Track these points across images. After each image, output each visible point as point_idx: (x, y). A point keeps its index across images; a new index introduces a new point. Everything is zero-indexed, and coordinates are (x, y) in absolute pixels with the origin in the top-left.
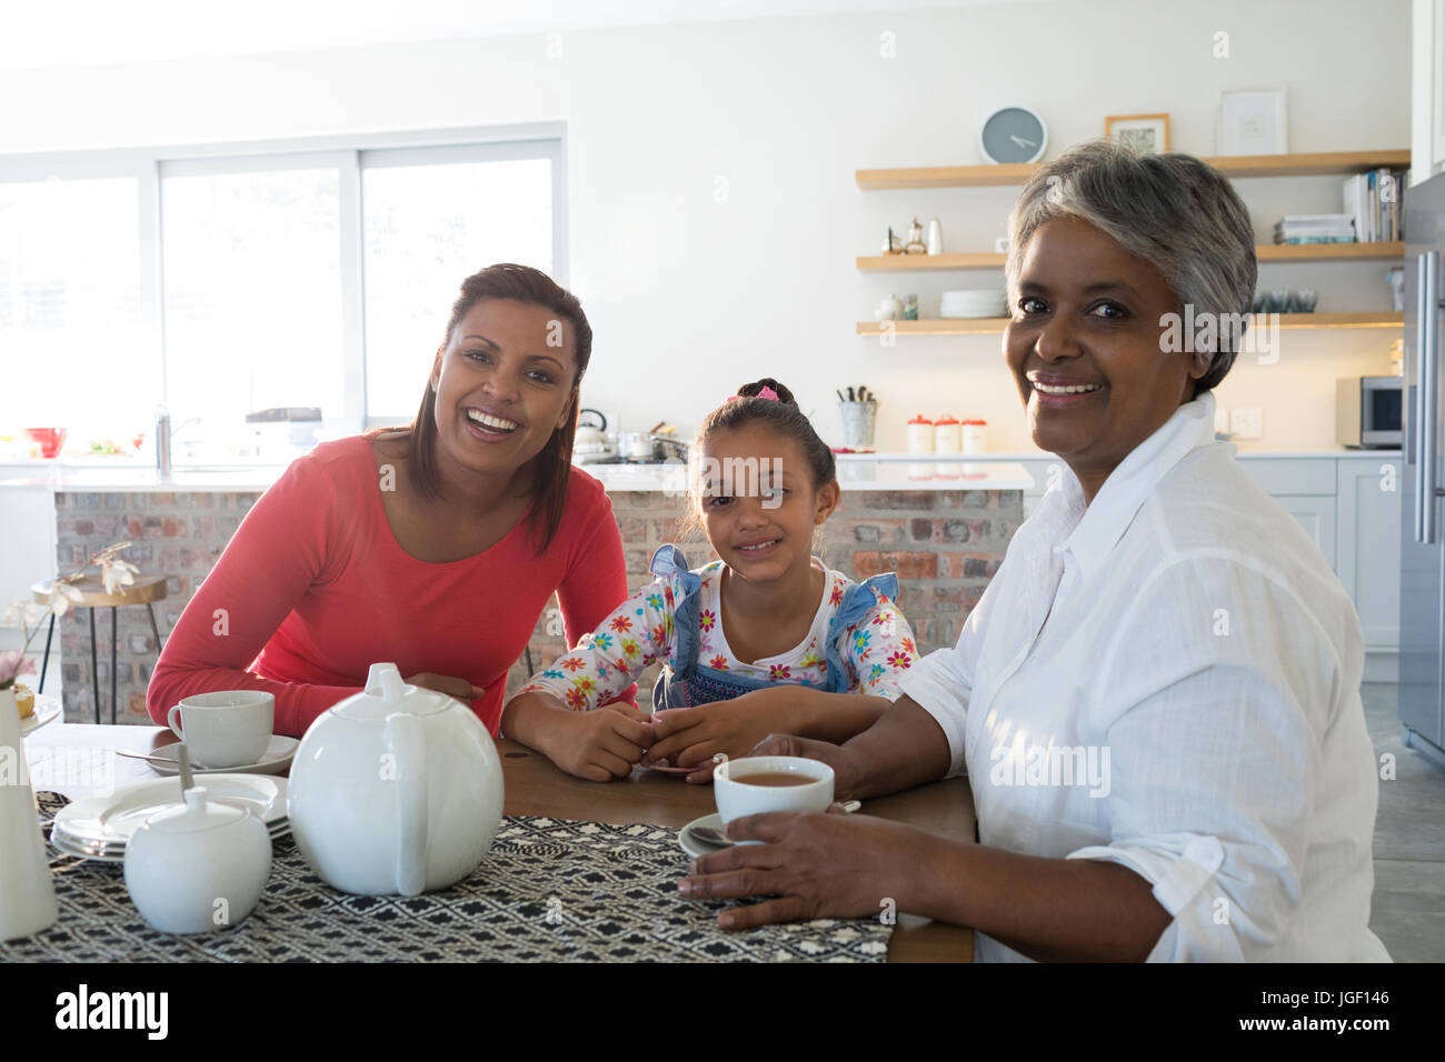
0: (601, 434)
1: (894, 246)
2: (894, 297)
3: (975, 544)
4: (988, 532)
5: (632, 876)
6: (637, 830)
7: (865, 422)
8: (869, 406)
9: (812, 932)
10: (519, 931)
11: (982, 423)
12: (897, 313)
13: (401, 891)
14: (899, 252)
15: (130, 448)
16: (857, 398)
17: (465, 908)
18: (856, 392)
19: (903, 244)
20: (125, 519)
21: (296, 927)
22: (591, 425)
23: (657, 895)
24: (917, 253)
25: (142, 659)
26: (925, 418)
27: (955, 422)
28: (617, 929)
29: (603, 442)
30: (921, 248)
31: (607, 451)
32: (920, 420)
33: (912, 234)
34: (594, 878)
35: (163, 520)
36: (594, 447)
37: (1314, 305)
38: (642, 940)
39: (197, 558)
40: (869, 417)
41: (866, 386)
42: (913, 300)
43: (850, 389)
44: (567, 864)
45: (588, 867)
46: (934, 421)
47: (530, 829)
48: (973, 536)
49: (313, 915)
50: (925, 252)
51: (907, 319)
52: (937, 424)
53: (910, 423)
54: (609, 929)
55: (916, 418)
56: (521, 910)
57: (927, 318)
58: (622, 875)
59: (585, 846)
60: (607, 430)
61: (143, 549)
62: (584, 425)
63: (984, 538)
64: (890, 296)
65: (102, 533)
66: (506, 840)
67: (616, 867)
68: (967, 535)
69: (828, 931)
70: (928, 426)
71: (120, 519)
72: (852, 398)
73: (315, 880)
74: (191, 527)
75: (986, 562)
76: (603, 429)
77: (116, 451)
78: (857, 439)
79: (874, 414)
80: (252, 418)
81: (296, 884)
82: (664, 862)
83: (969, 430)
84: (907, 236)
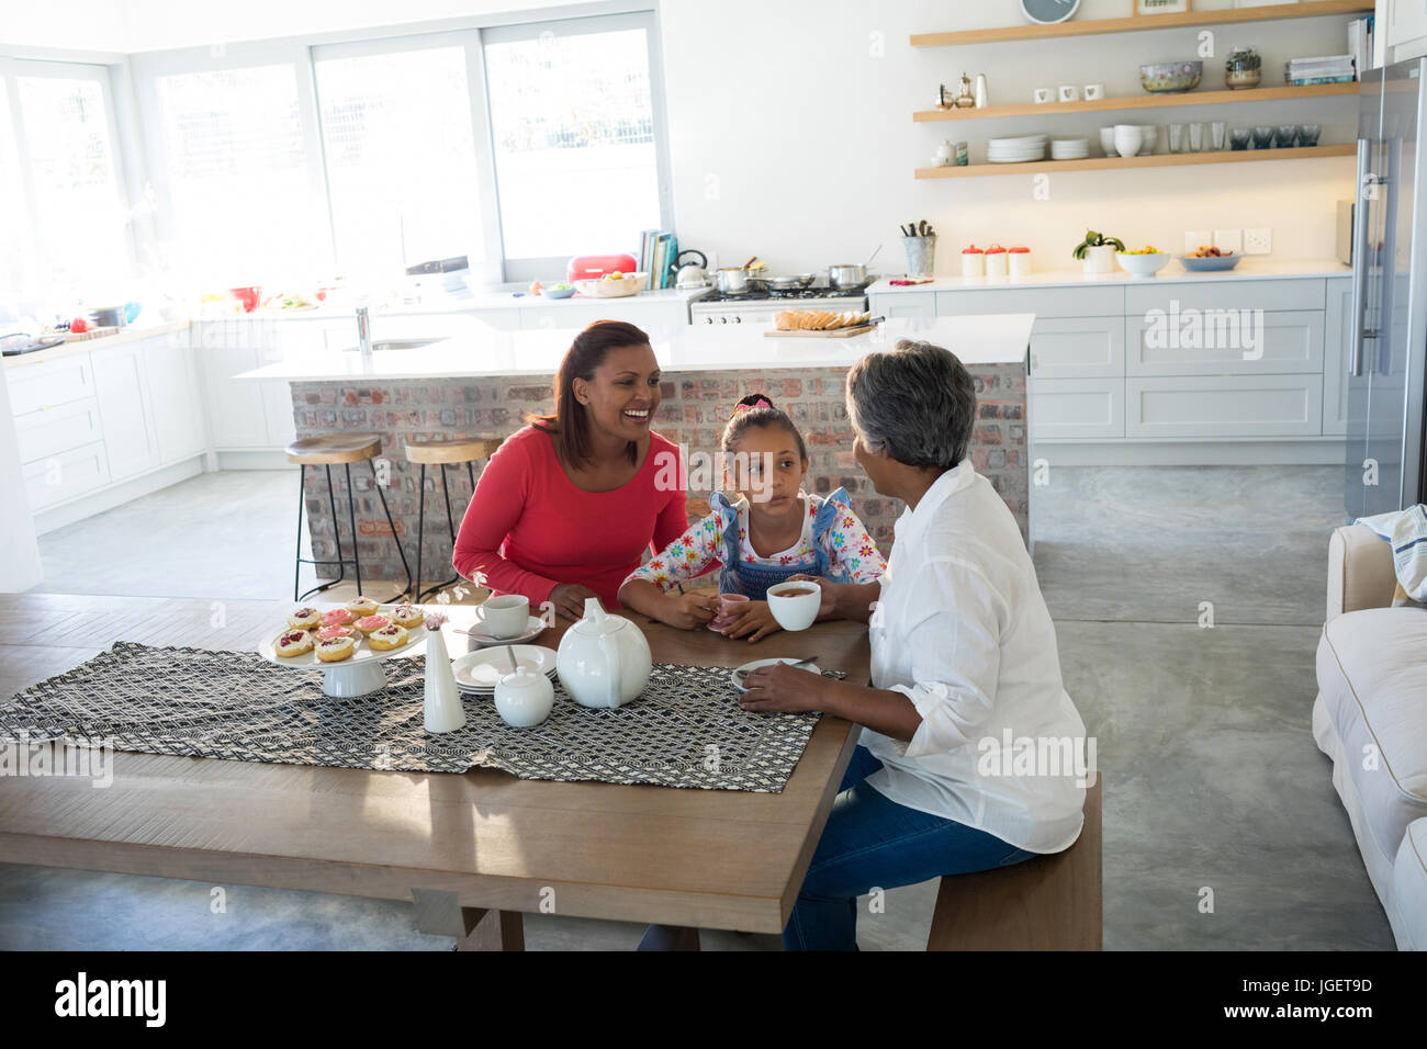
0: (703, 271)
1: (946, 100)
2: (948, 142)
3: (987, 393)
4: (998, 385)
5: (711, 695)
6: (714, 670)
7: (925, 254)
8: (928, 239)
9: (785, 721)
10: (662, 723)
11: (1026, 251)
12: (950, 158)
13: (610, 705)
14: (949, 106)
15: (314, 301)
16: (918, 232)
17: (638, 713)
18: (917, 226)
19: (954, 97)
20: (342, 391)
21: (568, 723)
22: (694, 264)
23: (721, 705)
24: (965, 106)
25: (366, 495)
26: (976, 247)
27: (1004, 251)
28: (703, 721)
29: (705, 278)
30: (970, 100)
31: (709, 285)
32: (973, 251)
33: (962, 89)
34: (694, 696)
35: (372, 391)
36: (698, 283)
37: (1317, 138)
38: (713, 726)
39: (399, 419)
40: (928, 249)
41: (925, 219)
42: (964, 146)
43: (912, 226)
44: (682, 689)
45: (692, 691)
46: (985, 250)
47: (665, 671)
48: (986, 387)
49: (574, 717)
50: (973, 104)
51: (959, 165)
52: (987, 253)
53: (964, 252)
54: (699, 721)
55: (969, 247)
56: (663, 713)
57: (978, 163)
58: (706, 695)
59: (690, 680)
60: (708, 268)
61: (359, 413)
62: (688, 264)
63: (995, 389)
64: (944, 142)
65: (326, 402)
66: (653, 677)
67: (704, 690)
68: (982, 387)
69: (791, 721)
70: (980, 255)
71: (339, 392)
72: (914, 234)
73: (571, 701)
74: (393, 396)
75: (997, 407)
76: (704, 267)
77: (303, 305)
78: (918, 268)
79: (933, 246)
80: (412, 271)
81: (563, 703)
82: (726, 687)
83: (1014, 256)
84: (957, 90)
